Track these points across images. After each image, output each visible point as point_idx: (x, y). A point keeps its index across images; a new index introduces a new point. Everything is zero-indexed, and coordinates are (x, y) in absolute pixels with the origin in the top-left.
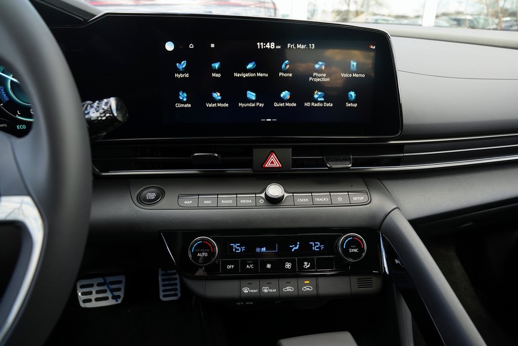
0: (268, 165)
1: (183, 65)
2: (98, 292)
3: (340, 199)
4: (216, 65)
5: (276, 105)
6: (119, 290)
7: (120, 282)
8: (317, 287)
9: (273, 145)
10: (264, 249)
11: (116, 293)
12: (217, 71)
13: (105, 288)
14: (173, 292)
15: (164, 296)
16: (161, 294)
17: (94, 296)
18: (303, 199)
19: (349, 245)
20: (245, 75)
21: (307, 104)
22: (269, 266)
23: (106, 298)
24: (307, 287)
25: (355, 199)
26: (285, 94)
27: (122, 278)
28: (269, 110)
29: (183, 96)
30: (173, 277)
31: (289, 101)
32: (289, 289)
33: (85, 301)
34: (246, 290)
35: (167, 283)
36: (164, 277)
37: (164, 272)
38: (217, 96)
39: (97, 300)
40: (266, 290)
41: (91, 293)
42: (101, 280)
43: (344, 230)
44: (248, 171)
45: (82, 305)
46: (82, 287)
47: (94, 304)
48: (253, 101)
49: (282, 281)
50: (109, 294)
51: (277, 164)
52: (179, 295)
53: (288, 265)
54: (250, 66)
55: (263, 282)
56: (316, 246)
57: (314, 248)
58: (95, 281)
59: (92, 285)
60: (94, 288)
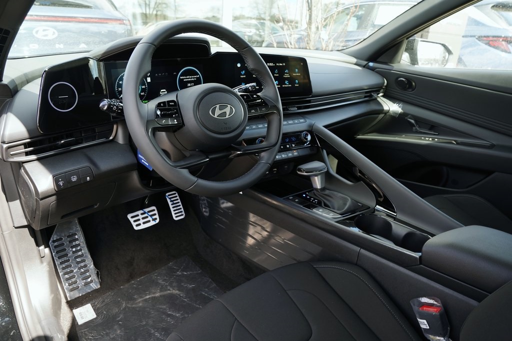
1: (243, 72)
2: (143, 218)
3: (296, 121)
6: (155, 214)
7: (154, 210)
11: (154, 217)
13: (146, 215)
14: (180, 214)
15: (176, 217)
16: (174, 216)
17: (141, 221)
21: (283, 86)
22: (282, 147)
23: (149, 221)
24: (296, 153)
25: (301, 121)
26: (277, 82)
27: (154, 208)
30: (178, 204)
31: (278, 85)
32: (290, 155)
35: (175, 209)
36: (173, 206)
37: (172, 203)
39: (144, 223)
40: (283, 156)
41: (139, 220)
42: (141, 212)
43: (303, 131)
45: (136, 228)
46: (132, 217)
47: (143, 227)
49: (287, 152)
50: (149, 218)
52: (184, 214)
53: (288, 146)
55: (282, 153)
56: (294, 139)
57: (293, 140)
58: (139, 213)
59: (138, 215)
60: (140, 217)
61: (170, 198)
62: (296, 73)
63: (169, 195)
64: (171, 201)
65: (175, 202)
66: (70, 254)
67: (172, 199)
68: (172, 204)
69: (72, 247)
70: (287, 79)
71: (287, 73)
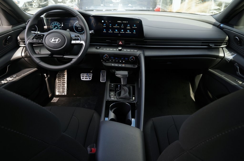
0: (120, 43)
1: (105, 24)
2: (85, 77)
3: (132, 51)
4: (111, 25)
5: (121, 32)
6: (91, 77)
7: (91, 75)
8: (125, 66)
9: (121, 40)
10: (117, 58)
11: (90, 78)
12: (111, 26)
13: (87, 76)
14: (104, 80)
15: (101, 81)
16: (101, 80)
17: (84, 78)
18: (125, 50)
19: (131, 58)
20: (115, 27)
21: (126, 32)
22: (117, 61)
23: (87, 78)
24: (123, 65)
25: (135, 51)
26: (122, 30)
27: (92, 74)
28: (119, 33)
29: (105, 30)
30: (104, 76)
31: (123, 32)
32: (120, 65)
33: (82, 78)
34: (113, 65)
35: (102, 77)
38: (110, 30)
39: (85, 78)
40: (116, 65)
41: (84, 77)
42: (86, 74)
43: (131, 56)
44: (117, 45)
45: (82, 79)
46: (82, 75)
47: (84, 79)
48: (117, 31)
49: (119, 64)
51: (121, 44)
52: (105, 81)
53: (120, 61)
54: (116, 25)
55: (116, 64)
57: (126, 59)
58: (85, 74)
59: (84, 75)
60: (85, 76)
61: (102, 73)
62: (134, 27)
63: (102, 71)
64: (102, 74)
65: (103, 75)
66: (62, 80)
67: (103, 73)
68: (102, 75)
69: (63, 79)
70: (129, 29)
71: (129, 26)
